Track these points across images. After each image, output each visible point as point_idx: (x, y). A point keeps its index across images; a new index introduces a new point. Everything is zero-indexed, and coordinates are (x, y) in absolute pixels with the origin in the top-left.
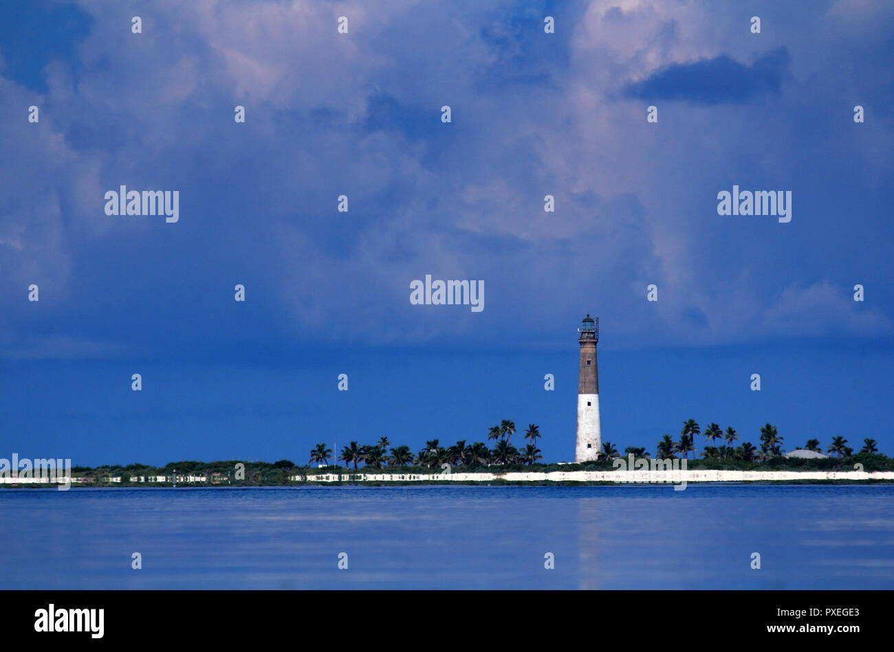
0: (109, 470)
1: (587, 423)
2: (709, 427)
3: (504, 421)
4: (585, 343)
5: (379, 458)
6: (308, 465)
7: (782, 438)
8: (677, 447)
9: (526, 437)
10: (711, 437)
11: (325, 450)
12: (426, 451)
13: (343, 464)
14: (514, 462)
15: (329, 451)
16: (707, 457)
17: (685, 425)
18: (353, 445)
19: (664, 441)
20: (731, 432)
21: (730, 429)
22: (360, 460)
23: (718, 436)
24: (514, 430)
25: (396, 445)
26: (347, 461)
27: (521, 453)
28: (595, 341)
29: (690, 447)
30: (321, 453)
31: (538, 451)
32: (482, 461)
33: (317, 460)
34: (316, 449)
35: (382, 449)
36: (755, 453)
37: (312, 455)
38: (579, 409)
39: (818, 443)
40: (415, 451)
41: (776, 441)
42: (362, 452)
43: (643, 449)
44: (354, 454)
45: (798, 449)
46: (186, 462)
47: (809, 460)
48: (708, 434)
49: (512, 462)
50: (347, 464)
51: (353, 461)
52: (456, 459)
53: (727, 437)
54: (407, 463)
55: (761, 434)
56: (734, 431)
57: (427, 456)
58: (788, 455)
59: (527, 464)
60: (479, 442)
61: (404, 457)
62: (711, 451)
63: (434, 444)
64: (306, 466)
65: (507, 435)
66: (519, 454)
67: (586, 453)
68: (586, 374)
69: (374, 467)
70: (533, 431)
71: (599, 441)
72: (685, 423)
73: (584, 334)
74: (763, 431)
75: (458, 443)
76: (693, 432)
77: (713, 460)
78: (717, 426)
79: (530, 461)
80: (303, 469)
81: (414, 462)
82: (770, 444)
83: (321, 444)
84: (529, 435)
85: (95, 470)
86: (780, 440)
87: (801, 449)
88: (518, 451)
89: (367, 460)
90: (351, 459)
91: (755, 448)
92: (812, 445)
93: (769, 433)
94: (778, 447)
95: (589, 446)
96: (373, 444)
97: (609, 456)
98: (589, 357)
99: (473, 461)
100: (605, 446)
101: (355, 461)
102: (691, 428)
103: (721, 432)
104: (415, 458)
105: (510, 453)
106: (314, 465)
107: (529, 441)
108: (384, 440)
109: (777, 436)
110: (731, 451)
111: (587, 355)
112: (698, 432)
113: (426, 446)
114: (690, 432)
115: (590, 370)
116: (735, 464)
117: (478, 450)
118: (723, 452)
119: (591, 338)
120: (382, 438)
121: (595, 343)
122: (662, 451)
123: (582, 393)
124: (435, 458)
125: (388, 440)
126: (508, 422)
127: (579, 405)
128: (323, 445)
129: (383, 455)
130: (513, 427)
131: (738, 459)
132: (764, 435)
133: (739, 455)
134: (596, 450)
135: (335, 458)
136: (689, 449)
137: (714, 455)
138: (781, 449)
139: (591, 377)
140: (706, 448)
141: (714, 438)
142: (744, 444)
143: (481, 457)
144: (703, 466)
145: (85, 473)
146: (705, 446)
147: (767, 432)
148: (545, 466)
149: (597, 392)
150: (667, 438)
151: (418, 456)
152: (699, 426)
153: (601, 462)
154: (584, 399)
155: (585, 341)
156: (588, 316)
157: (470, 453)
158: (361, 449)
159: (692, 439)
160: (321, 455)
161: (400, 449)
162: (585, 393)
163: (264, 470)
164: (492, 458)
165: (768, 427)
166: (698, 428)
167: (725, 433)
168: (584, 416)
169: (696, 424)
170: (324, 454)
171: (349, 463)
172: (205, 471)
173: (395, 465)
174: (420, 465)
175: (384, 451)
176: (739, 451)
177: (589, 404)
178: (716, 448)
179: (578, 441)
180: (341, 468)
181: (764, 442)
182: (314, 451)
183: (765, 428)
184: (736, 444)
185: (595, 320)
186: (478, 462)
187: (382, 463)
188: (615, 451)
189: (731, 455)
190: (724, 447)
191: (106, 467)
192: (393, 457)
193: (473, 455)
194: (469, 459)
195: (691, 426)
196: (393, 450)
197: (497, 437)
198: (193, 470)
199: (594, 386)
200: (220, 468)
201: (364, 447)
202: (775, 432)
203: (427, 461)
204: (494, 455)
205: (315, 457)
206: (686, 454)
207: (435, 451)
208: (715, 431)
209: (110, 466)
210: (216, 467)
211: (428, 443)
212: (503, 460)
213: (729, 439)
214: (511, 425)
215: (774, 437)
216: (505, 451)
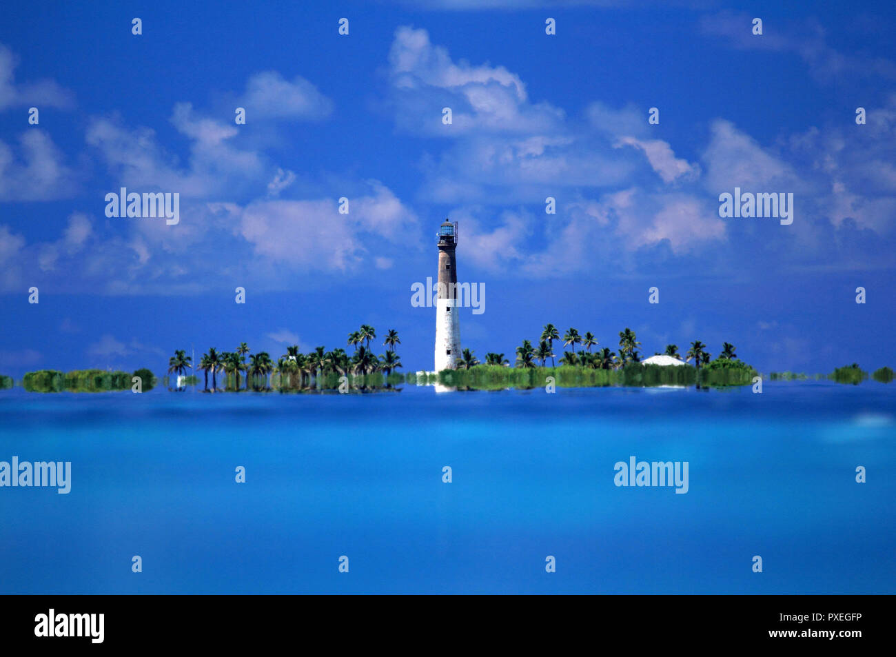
1: (446, 329)
2: (568, 332)
3: (363, 327)
4: (443, 247)
5: (239, 366)
8: (536, 353)
9: (385, 343)
10: (570, 342)
11: (184, 357)
12: (285, 358)
15: (188, 358)
17: (544, 330)
18: (213, 352)
19: (524, 347)
20: (589, 336)
22: (219, 369)
23: (577, 341)
24: (374, 336)
25: (255, 352)
27: (381, 360)
28: (455, 245)
29: (549, 354)
30: (180, 360)
31: (397, 358)
35: (241, 356)
36: (614, 359)
38: (438, 314)
39: (677, 348)
40: (274, 358)
41: (634, 346)
42: (222, 359)
43: (502, 356)
44: (214, 361)
45: (656, 354)
47: (667, 365)
48: (567, 340)
49: (371, 369)
50: (206, 373)
51: (212, 370)
52: (316, 367)
53: (586, 342)
55: (620, 338)
56: (593, 337)
57: (286, 365)
58: (647, 362)
59: (386, 371)
60: (339, 349)
61: (264, 365)
62: (569, 357)
63: (293, 351)
65: (365, 341)
66: (378, 361)
67: (445, 360)
68: (445, 278)
70: (393, 338)
71: (458, 348)
72: (544, 328)
73: (444, 239)
74: (622, 336)
75: (317, 349)
76: (552, 338)
78: (576, 331)
79: (389, 368)
82: (628, 350)
84: (387, 341)
86: (638, 345)
87: (660, 355)
88: (378, 359)
89: (226, 368)
90: (211, 366)
91: (613, 355)
92: (671, 351)
93: (628, 338)
94: (637, 353)
95: (449, 353)
96: (232, 351)
97: (468, 363)
98: (448, 262)
100: (465, 353)
102: (550, 334)
103: (580, 337)
105: (369, 361)
107: (388, 348)
108: (243, 347)
109: (636, 341)
110: (590, 357)
111: (446, 260)
112: (557, 337)
113: (285, 353)
114: (550, 338)
115: (449, 274)
117: (338, 357)
119: (450, 242)
120: (241, 345)
121: (455, 248)
122: (520, 357)
124: (294, 365)
125: (248, 347)
126: (368, 327)
127: (438, 310)
128: (182, 352)
129: (242, 364)
130: (373, 333)
131: (596, 366)
132: (623, 340)
133: (598, 362)
134: (455, 357)
135: (194, 367)
136: (548, 356)
137: (573, 361)
138: (638, 355)
139: (450, 282)
140: (565, 354)
141: (572, 343)
142: (603, 349)
143: (340, 365)
146: (564, 352)
147: (626, 336)
150: (527, 344)
151: (277, 364)
154: (443, 304)
155: (443, 245)
157: (329, 361)
158: (220, 356)
159: (551, 344)
160: (181, 363)
161: (259, 355)
164: (352, 365)
165: (627, 331)
166: (558, 333)
167: (584, 338)
168: (442, 322)
169: (556, 331)
171: (208, 372)
175: (243, 358)
176: (598, 356)
177: (449, 310)
178: (574, 354)
179: (435, 347)
181: (623, 348)
182: (174, 359)
183: (624, 332)
184: (595, 349)
186: (338, 370)
187: (241, 371)
188: (474, 358)
189: (589, 361)
190: (583, 352)
192: (253, 365)
193: (332, 362)
194: (328, 366)
195: (551, 331)
196: (251, 357)
197: (356, 343)
201: (223, 354)
202: (635, 337)
203: (286, 370)
205: (174, 364)
206: (544, 361)
207: (294, 358)
208: (574, 336)
211: (288, 350)
213: (587, 345)
214: (371, 331)
215: (632, 342)
216: (365, 359)
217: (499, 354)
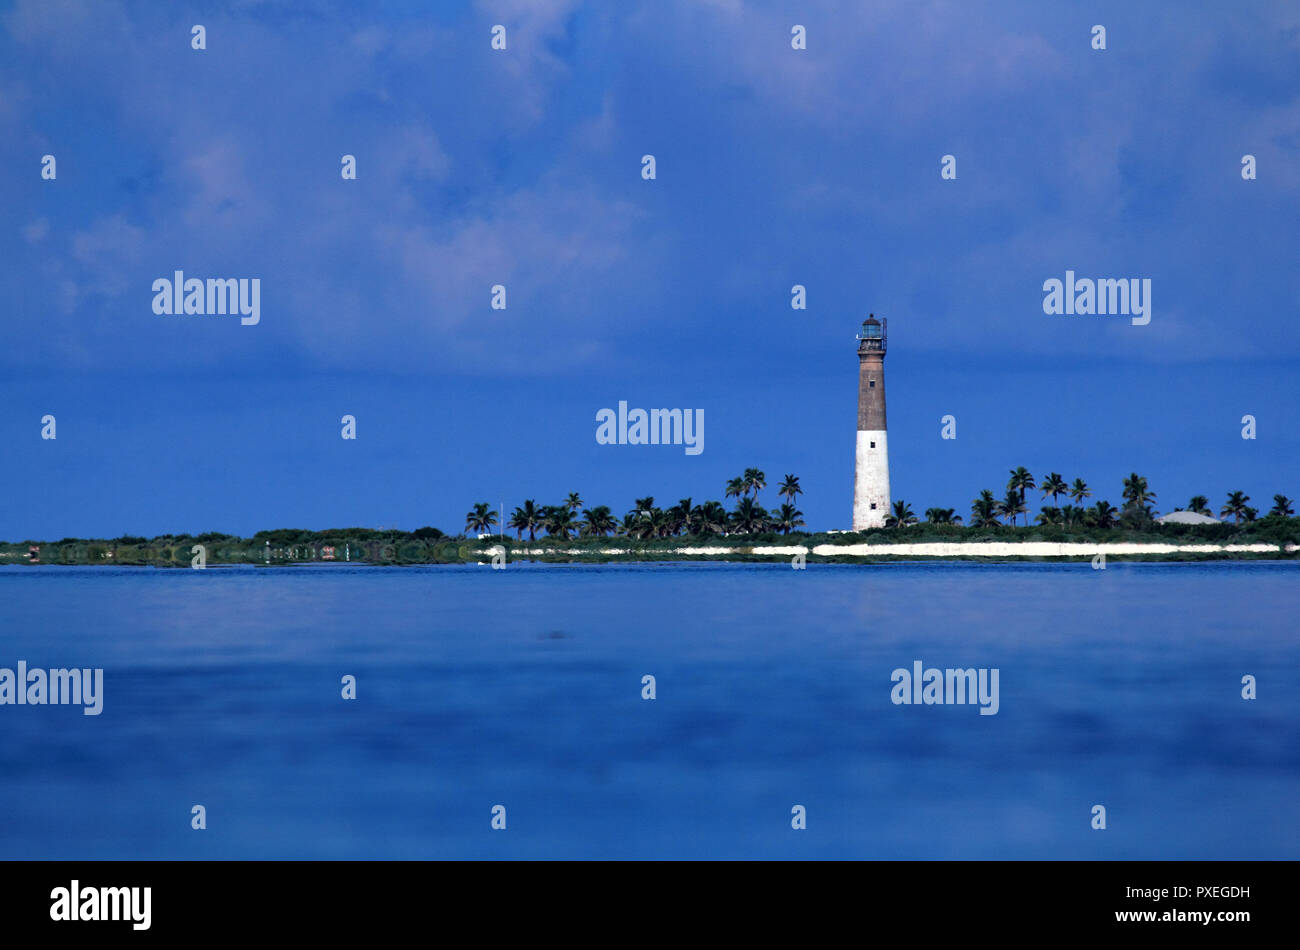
0: (171, 541)
1: (869, 474)
2: (1048, 478)
3: (748, 471)
4: (866, 356)
5: (566, 524)
6: (463, 534)
7: (1153, 494)
8: (1000, 507)
9: (781, 493)
10: (1051, 493)
11: (487, 512)
12: (635, 514)
13: (513, 533)
14: (763, 529)
15: (493, 513)
16: (1044, 522)
17: (1013, 476)
18: (529, 505)
19: (982, 499)
20: (1080, 486)
21: (1078, 481)
22: (539, 527)
23: (1060, 492)
24: (764, 484)
25: (591, 506)
26: (521, 528)
27: (774, 516)
28: (881, 352)
29: (1020, 508)
30: (482, 516)
31: (799, 513)
32: (716, 528)
33: (476, 528)
34: (475, 511)
35: (571, 510)
36: (1115, 516)
37: (469, 520)
38: (858, 452)
39: (1205, 503)
40: (618, 514)
41: (1145, 499)
42: (542, 515)
43: (951, 511)
44: (531, 518)
45: (1177, 510)
46: (286, 531)
47: (1195, 526)
48: (1047, 488)
49: (760, 530)
50: (519, 533)
51: (528, 529)
52: (678, 526)
53: (1074, 493)
54: (607, 532)
55: (1123, 488)
56: (1085, 485)
57: (636, 521)
58: (1163, 520)
59: (782, 533)
60: (713, 501)
61: (603, 523)
62: (1051, 513)
63: (646, 504)
64: (460, 536)
65: (752, 489)
66: (770, 518)
67: (868, 516)
68: (869, 402)
69: (559, 538)
70: (791, 484)
71: (887, 500)
72: (1013, 472)
73: (865, 343)
74: (1127, 484)
75: (681, 502)
76: (1024, 486)
77: (1053, 527)
78: (1059, 477)
79: (787, 529)
80: (455, 540)
81: (618, 530)
82: (1136, 503)
83: (481, 503)
84: (784, 490)
85: (152, 542)
86: (1152, 498)
87: (1182, 510)
88: (769, 515)
89: (548, 527)
90: (527, 525)
92: (1198, 505)
93: (1135, 487)
94: (1149, 508)
95: (873, 507)
96: (558, 504)
97: (901, 521)
98: (873, 377)
99: (702, 530)
100: (895, 506)
101: (531, 528)
102: (1021, 481)
103: (1065, 485)
104: (619, 525)
105: (756, 517)
106: (471, 534)
107: (784, 499)
108: (574, 498)
109: (1147, 491)
110: (1080, 513)
111: (870, 374)
112: (1031, 486)
113: (635, 507)
114: (1021, 486)
115: (874, 395)
116: (1086, 532)
117: (711, 512)
118: (1067, 515)
119: (874, 348)
120: (571, 495)
121: (882, 356)
122: (979, 514)
123: (861, 429)
124: (649, 523)
125: (580, 498)
126: (756, 471)
127: (858, 446)
128: (485, 506)
129: (572, 520)
130: (761, 479)
131: (1090, 525)
132: (1128, 490)
133: (1092, 520)
134: (883, 512)
135: (502, 525)
136: (1019, 511)
137: (1055, 520)
138: (1152, 511)
139: (876, 406)
140: (1044, 510)
141: (1055, 494)
142: (1099, 503)
143: (716, 523)
144: (1038, 536)
145: (137, 546)
146: (1042, 506)
147: (1133, 486)
148: (808, 535)
149: (885, 428)
150: (987, 495)
151: (622, 520)
152: (1034, 477)
153: (891, 531)
154: (865, 437)
155: (866, 352)
156: (872, 316)
157: (699, 517)
158: (540, 511)
159: (1022, 496)
160: (482, 520)
161: (597, 510)
162: (867, 429)
163: (398, 542)
164: (732, 524)
165: (1134, 478)
166: (1032, 479)
167: (1072, 487)
168: (866, 463)
169: (1028, 475)
170: (487, 519)
171: (523, 532)
172: (313, 544)
173: (590, 534)
174: (626, 534)
175: (573, 514)
176: (1092, 513)
177: (873, 445)
178: (1057, 510)
179: (856, 499)
180: (511, 539)
181: (1128, 500)
182: (472, 514)
183: (1130, 479)
184: (1088, 504)
185: (881, 322)
186: (711, 530)
187: (570, 532)
188: (910, 514)
189: (1080, 518)
190: (1070, 507)
191: (169, 537)
192: (586, 523)
193: (703, 519)
194: (697, 525)
195: (1022, 477)
196: (585, 512)
197: (738, 494)
198: (296, 542)
199: (880, 419)
200: (334, 540)
201: (545, 508)
202: (1144, 486)
203: (636, 529)
204: (735, 520)
205: (472, 522)
206: (1014, 518)
207: (648, 513)
208: (1056, 484)
209: (174, 535)
210: (328, 537)
211: (638, 502)
212: (747, 528)
213: (1076, 497)
214: (760, 476)
215: (1143, 493)
216: (749, 513)
217: (947, 509)
